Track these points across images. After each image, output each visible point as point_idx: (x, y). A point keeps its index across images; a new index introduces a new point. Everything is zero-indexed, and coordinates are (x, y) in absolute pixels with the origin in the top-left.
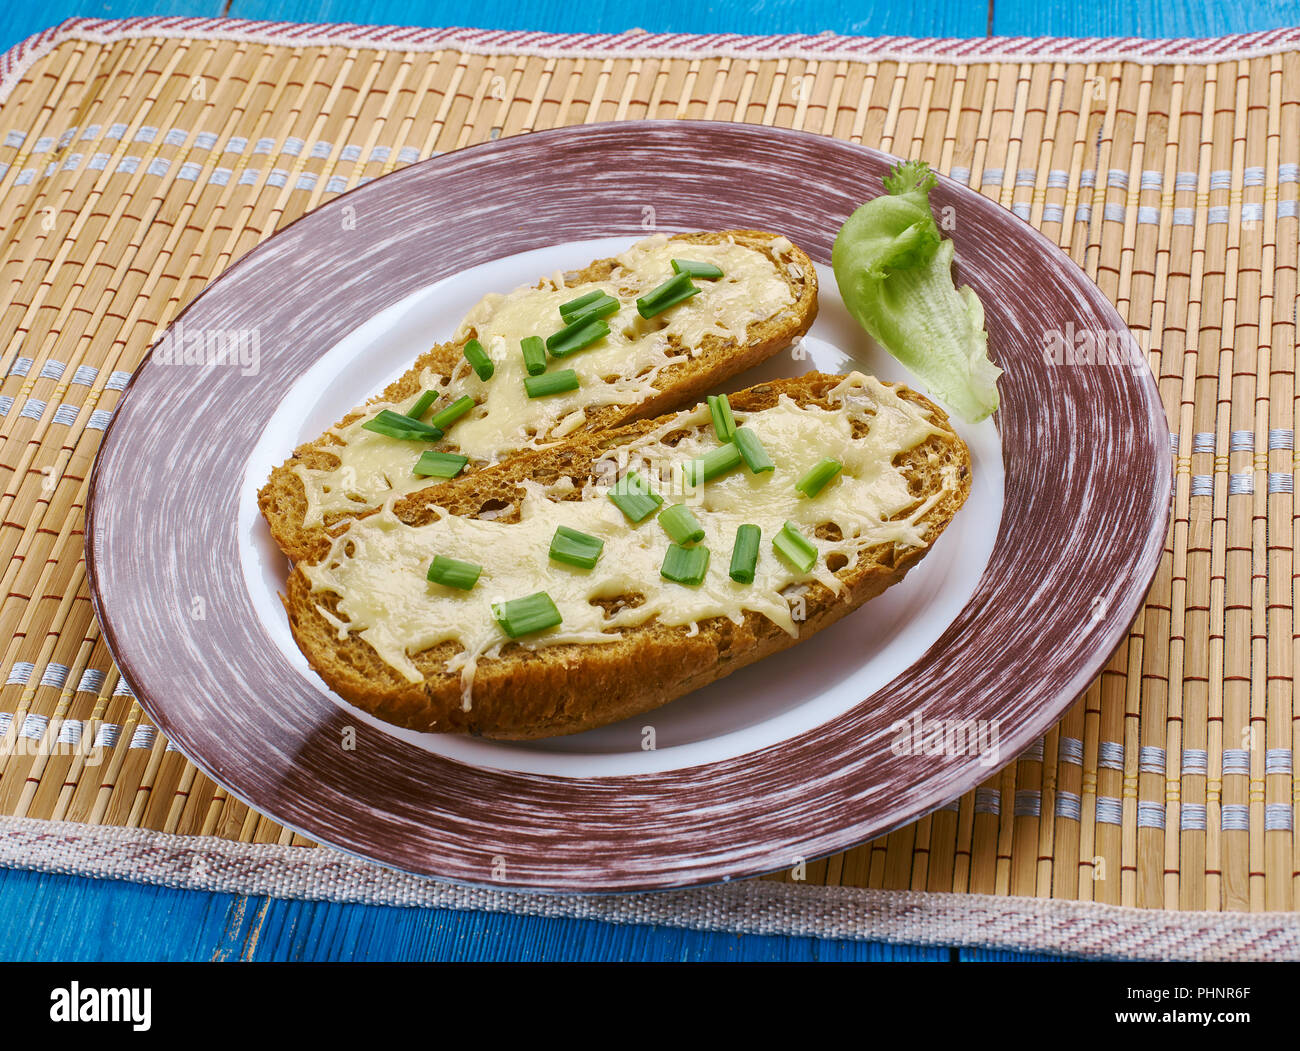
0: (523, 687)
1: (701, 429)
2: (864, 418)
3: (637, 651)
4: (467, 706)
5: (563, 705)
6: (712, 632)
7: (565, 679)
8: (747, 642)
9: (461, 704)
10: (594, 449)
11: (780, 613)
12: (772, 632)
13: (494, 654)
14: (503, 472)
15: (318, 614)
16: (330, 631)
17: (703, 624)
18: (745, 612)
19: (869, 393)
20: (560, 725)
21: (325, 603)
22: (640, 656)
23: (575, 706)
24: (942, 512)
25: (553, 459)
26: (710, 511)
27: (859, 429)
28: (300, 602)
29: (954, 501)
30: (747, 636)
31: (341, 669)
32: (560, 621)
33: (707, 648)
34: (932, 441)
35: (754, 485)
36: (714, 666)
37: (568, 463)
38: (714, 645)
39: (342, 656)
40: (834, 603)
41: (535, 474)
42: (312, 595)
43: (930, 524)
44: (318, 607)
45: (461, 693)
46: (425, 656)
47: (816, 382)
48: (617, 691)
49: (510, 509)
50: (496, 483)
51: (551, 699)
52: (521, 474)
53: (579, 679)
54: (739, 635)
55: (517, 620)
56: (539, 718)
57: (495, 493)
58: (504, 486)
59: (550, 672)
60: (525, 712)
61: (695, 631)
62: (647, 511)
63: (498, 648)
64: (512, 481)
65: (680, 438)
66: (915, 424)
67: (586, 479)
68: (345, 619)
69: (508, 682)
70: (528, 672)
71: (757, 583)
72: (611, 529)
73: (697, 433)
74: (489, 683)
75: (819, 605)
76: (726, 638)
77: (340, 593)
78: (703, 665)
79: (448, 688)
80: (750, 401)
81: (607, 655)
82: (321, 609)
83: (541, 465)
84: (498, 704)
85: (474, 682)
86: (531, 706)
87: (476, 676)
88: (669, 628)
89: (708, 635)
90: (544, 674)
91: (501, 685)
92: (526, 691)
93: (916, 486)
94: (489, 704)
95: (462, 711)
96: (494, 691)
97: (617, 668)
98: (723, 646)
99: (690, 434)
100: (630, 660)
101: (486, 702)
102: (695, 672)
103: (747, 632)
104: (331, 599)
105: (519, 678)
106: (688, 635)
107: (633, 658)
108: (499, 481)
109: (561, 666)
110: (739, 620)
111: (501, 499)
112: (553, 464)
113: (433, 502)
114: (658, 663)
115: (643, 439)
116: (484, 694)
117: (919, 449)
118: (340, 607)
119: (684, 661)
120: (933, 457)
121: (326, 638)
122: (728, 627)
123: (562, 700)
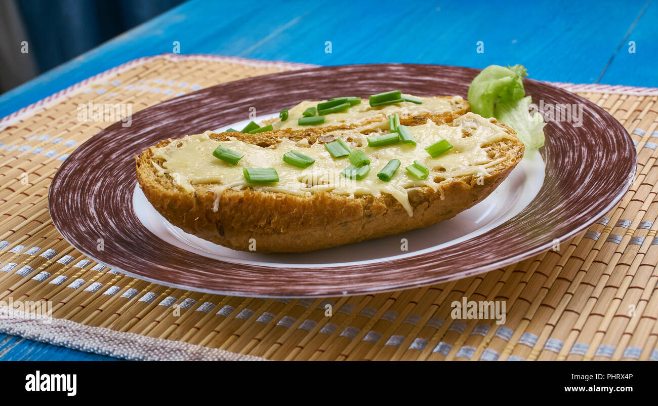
0: (249, 204)
1: (383, 131)
2: (470, 131)
3: (317, 199)
4: (216, 208)
5: (270, 221)
6: (362, 200)
7: (273, 204)
8: (380, 208)
9: (212, 207)
10: (324, 132)
11: (402, 196)
12: (397, 207)
13: (238, 188)
14: (273, 133)
15: (152, 166)
16: (155, 172)
17: (357, 196)
18: (382, 193)
19: (475, 121)
20: (267, 234)
21: (158, 162)
22: (318, 202)
23: (278, 221)
24: (503, 165)
25: (301, 133)
26: (377, 158)
27: (466, 135)
28: (145, 161)
29: (511, 162)
30: (381, 204)
31: (154, 185)
32: (277, 180)
33: (357, 206)
34: (505, 140)
35: (404, 150)
36: (360, 219)
37: (309, 135)
38: (361, 205)
39: (156, 180)
40: (435, 199)
41: (290, 138)
42: (152, 159)
43: (495, 169)
44: (153, 163)
45: (213, 201)
46: (200, 185)
47: (448, 117)
48: (302, 219)
49: (272, 146)
50: (267, 137)
51: (264, 215)
52: (282, 135)
53: (281, 207)
54: (376, 203)
55: (253, 174)
56: (256, 226)
57: (265, 140)
58: (272, 138)
59: (265, 200)
60: (248, 220)
61: (352, 196)
62: (344, 154)
63: (240, 187)
64: (277, 137)
65: (371, 133)
66: (497, 132)
67: (315, 142)
68: (165, 168)
69: (241, 200)
70: (253, 196)
71: (393, 182)
72: (322, 158)
73: (381, 132)
74: (230, 199)
75: (425, 197)
76: (369, 205)
77: (167, 159)
78: (354, 216)
79: (206, 196)
80: (412, 122)
81: (300, 199)
82: (155, 164)
83: (295, 135)
84: (233, 212)
85: (222, 196)
86: (252, 217)
87: (223, 193)
88: (338, 194)
89: (359, 200)
90: (261, 199)
91: (237, 201)
92: (250, 207)
93: (492, 157)
94: (228, 211)
95: (212, 211)
96: (232, 203)
97: (304, 206)
98: (366, 208)
99: (376, 132)
100: (311, 202)
101: (227, 209)
102: (349, 219)
103: (381, 202)
104: (161, 161)
105: (247, 199)
106: (347, 198)
107: (314, 202)
108: (270, 136)
109: (272, 197)
110: (378, 195)
111: (267, 143)
112: (301, 135)
113: (231, 136)
114: (328, 208)
115: (350, 130)
116: (226, 204)
117: (497, 142)
118: (164, 164)
119: (343, 210)
120: (503, 145)
121: (152, 173)
122: (371, 199)
123: (271, 216)
